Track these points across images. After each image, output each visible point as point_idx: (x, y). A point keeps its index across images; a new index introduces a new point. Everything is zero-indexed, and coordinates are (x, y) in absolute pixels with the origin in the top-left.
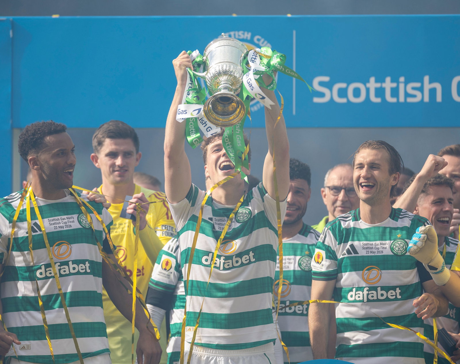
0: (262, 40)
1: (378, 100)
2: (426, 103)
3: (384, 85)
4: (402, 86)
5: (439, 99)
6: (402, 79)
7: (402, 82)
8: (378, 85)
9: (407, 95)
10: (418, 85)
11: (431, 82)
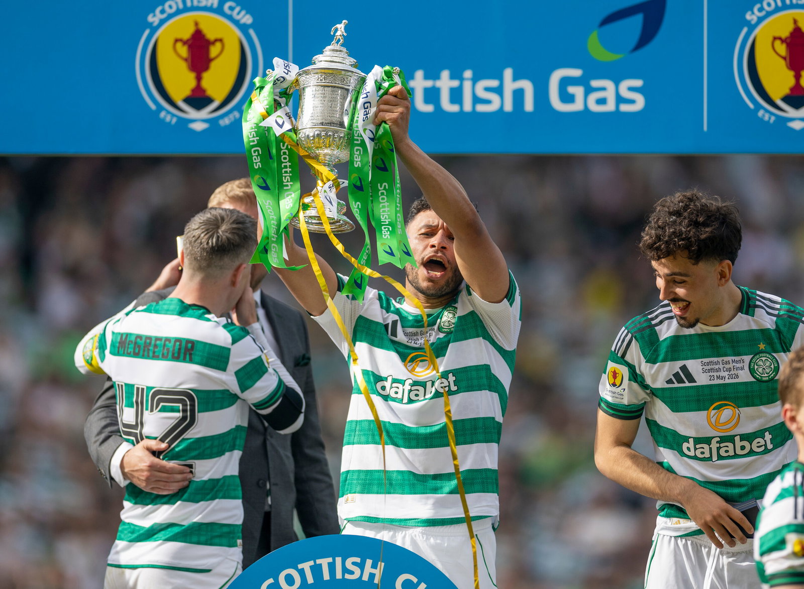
0: (238, 9)
1: (429, 108)
2: (508, 114)
3: (438, 84)
4: (467, 85)
5: (529, 106)
6: (468, 74)
7: (468, 79)
8: (429, 84)
9: (476, 100)
10: (494, 83)
11: (516, 78)
